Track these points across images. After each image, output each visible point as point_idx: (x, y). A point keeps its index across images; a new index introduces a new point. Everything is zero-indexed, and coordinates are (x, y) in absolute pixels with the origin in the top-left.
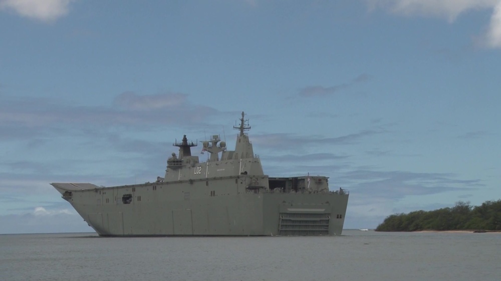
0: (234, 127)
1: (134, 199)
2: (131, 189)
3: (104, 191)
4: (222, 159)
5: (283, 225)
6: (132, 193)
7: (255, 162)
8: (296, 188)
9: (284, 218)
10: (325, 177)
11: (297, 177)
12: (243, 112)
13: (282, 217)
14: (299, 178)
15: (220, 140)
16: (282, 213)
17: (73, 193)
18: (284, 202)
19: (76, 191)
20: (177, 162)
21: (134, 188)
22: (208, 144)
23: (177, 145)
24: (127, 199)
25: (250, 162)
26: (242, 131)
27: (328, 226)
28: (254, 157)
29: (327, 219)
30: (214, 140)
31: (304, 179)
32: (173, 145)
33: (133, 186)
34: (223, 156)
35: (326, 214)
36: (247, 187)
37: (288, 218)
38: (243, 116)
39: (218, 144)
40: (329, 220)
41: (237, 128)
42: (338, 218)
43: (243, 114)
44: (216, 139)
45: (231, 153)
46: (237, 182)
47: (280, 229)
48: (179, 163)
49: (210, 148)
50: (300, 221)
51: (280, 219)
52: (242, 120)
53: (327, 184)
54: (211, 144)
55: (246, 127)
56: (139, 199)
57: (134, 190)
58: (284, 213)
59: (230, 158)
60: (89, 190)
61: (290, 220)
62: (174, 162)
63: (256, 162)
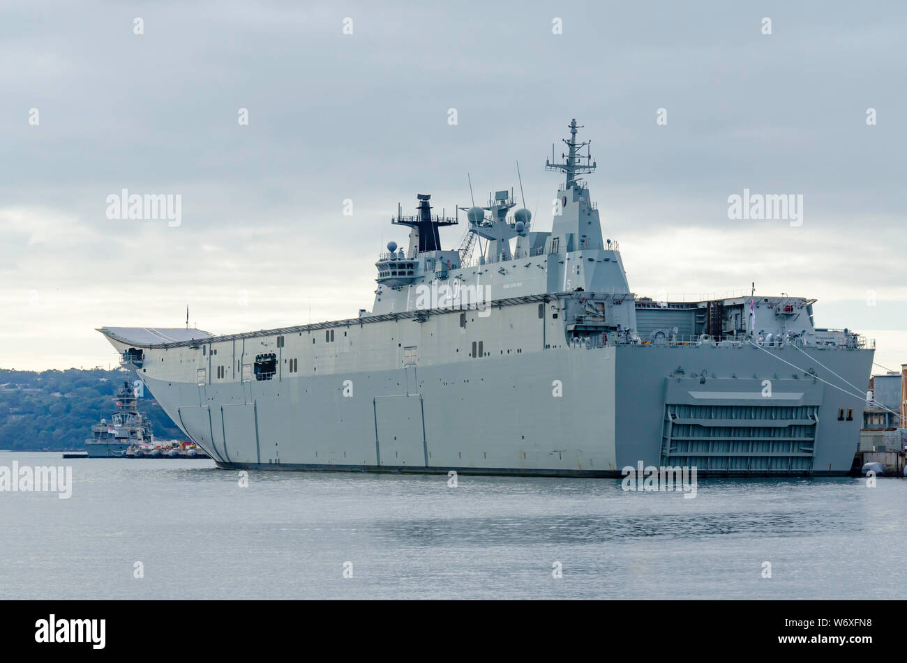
0: (548, 164)
1: (282, 368)
2: (274, 339)
3: (215, 346)
4: (518, 256)
5: (677, 441)
6: (276, 351)
7: (607, 260)
8: (718, 332)
9: (678, 421)
10: (804, 300)
11: (722, 301)
12: (574, 122)
13: (674, 417)
14: (726, 304)
15: (513, 205)
16: (674, 406)
17: (146, 352)
18: (680, 371)
19: (151, 347)
20: (402, 266)
21: (280, 335)
22: (482, 216)
23: (402, 222)
24: (266, 367)
25: (591, 260)
26: (570, 176)
27: (811, 443)
28: (606, 247)
29: (809, 422)
30: (499, 203)
31: (741, 307)
32: (393, 222)
33: (279, 331)
34: (518, 247)
35: (806, 407)
36: (572, 328)
37: (692, 421)
38: (574, 134)
39: (510, 215)
40: (815, 425)
41: (557, 166)
42: (841, 419)
43: (573, 127)
44: (503, 202)
45: (542, 237)
46: (542, 314)
47: (668, 454)
48: (406, 271)
49: (488, 225)
50: (729, 430)
51: (666, 421)
52: (572, 145)
53: (811, 319)
54: (488, 214)
55: (584, 162)
56: (294, 365)
57: (281, 343)
58: (680, 406)
59: (536, 250)
60: (179, 345)
61: (697, 427)
62: (392, 265)
63: (612, 261)
